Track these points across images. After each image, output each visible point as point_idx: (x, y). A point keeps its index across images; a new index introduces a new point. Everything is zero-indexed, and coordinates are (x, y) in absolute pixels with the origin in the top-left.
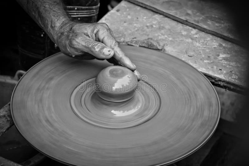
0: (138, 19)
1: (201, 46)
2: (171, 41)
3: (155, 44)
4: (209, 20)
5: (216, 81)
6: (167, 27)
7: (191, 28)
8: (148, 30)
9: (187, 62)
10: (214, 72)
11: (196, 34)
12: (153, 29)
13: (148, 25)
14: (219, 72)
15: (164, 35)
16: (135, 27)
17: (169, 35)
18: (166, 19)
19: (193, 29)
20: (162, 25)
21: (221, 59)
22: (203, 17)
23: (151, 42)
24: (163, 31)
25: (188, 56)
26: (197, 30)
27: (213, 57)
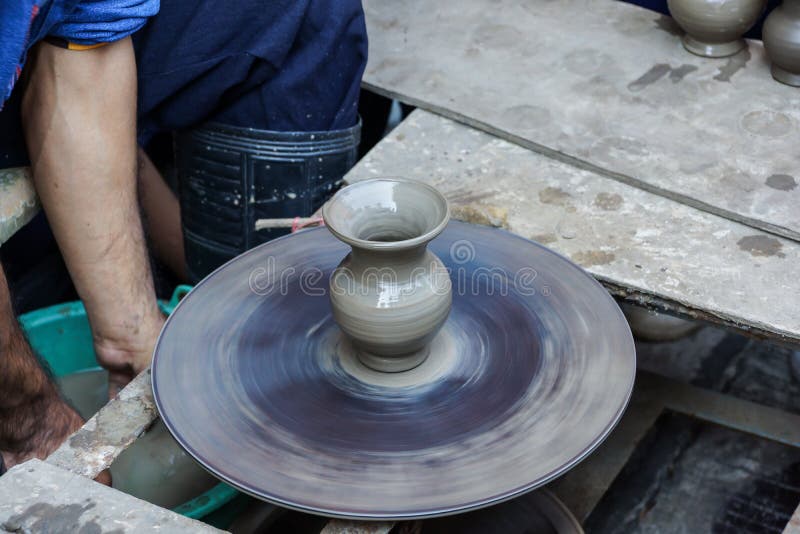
0: (447, 156)
1: (593, 213)
2: (524, 204)
8: (469, 180)
10: (623, 273)
11: (583, 184)
12: (481, 178)
13: (471, 168)
14: (635, 272)
15: (506, 191)
16: (441, 175)
17: (520, 189)
19: (576, 174)
20: (502, 168)
21: (639, 240)
25: (564, 238)
27: (620, 237)
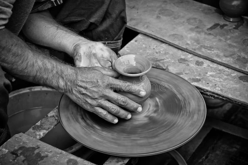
0: (150, 47)
1: (195, 67)
2: (173, 63)
3: (161, 65)
4: (203, 48)
5: (204, 91)
6: (171, 53)
7: (187, 53)
8: (157, 55)
9: (183, 78)
10: (203, 85)
11: (191, 58)
12: (160, 54)
13: (157, 51)
14: (207, 85)
15: (168, 59)
16: (148, 53)
17: (172, 58)
18: (170, 47)
19: (189, 54)
20: (167, 51)
21: (208, 75)
22: (199, 46)
23: (158, 64)
24: (167, 56)
25: (185, 74)
26: (192, 55)
27: (203, 74)
